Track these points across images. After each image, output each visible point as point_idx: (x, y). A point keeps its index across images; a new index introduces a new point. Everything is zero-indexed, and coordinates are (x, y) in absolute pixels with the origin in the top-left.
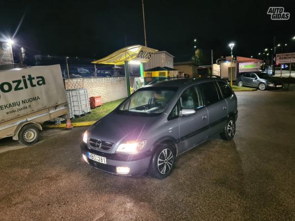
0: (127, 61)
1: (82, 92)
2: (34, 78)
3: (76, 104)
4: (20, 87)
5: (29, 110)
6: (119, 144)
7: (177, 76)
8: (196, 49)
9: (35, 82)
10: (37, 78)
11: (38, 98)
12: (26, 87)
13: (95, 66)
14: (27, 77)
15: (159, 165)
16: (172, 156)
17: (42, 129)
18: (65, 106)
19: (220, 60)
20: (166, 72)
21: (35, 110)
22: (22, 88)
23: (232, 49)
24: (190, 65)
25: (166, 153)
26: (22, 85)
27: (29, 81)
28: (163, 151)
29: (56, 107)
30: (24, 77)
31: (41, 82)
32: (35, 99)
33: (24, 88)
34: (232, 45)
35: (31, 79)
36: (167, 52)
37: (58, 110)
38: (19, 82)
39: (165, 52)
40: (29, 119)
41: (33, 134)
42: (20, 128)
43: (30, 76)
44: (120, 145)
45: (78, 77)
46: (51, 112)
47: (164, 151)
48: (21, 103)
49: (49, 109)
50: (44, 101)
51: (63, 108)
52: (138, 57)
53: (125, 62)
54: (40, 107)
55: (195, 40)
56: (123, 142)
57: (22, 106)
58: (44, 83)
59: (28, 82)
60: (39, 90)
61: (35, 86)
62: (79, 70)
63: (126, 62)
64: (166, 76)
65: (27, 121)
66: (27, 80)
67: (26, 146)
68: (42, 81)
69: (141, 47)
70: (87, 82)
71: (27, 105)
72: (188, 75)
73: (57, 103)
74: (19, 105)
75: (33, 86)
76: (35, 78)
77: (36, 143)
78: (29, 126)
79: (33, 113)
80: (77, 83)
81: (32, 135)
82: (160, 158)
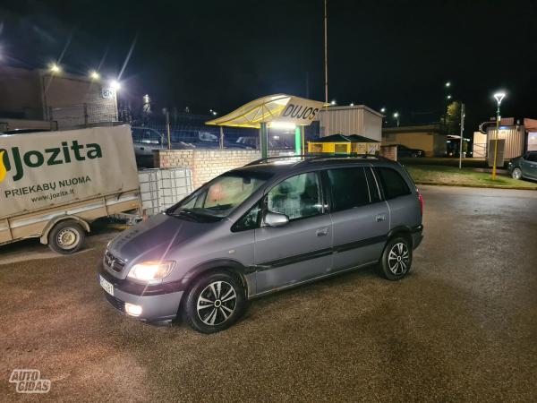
0: (265, 123)
1: (180, 173)
2: (82, 147)
3: (167, 192)
4: (57, 159)
5: (70, 198)
6: (134, 264)
7: (377, 152)
8: (450, 102)
9: (83, 152)
10: (88, 146)
11: (88, 179)
12: (68, 160)
13: (221, 129)
14: (70, 145)
15: (199, 308)
16: (235, 296)
17: (89, 230)
18: (136, 195)
19: (489, 125)
20: (349, 144)
21: (82, 197)
22: (60, 162)
23: (499, 103)
24: (429, 132)
25: (219, 289)
26: (61, 156)
27: (73, 151)
28: (212, 285)
29: (119, 195)
30: (64, 144)
31: (94, 154)
32: (81, 180)
33: (64, 161)
34: (500, 96)
35: (76, 147)
36: (366, 107)
37: (122, 200)
38: (56, 151)
39: (362, 106)
40: (70, 213)
41: (73, 237)
42: (52, 225)
43: (75, 143)
44: (135, 266)
45: (190, 148)
46: (110, 203)
47: (215, 286)
48: (57, 184)
49: (106, 198)
50: (97, 184)
51: (133, 198)
52: (284, 115)
53: (261, 123)
54: (90, 193)
55: (448, 85)
56: (142, 261)
57: (58, 190)
58: (99, 155)
59: (72, 153)
60: (90, 167)
61: (83, 159)
62: (201, 135)
63: (263, 124)
64: (349, 152)
65: (66, 215)
66: (70, 149)
67: (61, 255)
68: (97, 151)
69: (289, 99)
70: (201, 156)
71: (68, 189)
72: (423, 152)
73: (120, 189)
74: (54, 188)
75: (79, 158)
76: (85, 146)
77: (77, 251)
78: (67, 223)
79: (78, 202)
80: (182, 158)
81: (71, 239)
82: (204, 296)
